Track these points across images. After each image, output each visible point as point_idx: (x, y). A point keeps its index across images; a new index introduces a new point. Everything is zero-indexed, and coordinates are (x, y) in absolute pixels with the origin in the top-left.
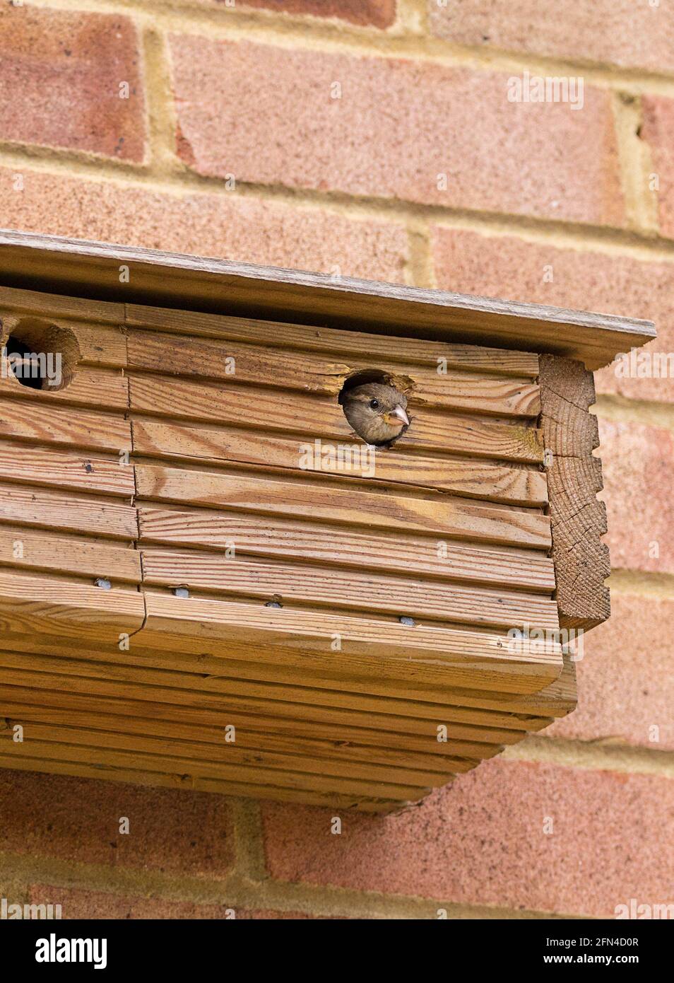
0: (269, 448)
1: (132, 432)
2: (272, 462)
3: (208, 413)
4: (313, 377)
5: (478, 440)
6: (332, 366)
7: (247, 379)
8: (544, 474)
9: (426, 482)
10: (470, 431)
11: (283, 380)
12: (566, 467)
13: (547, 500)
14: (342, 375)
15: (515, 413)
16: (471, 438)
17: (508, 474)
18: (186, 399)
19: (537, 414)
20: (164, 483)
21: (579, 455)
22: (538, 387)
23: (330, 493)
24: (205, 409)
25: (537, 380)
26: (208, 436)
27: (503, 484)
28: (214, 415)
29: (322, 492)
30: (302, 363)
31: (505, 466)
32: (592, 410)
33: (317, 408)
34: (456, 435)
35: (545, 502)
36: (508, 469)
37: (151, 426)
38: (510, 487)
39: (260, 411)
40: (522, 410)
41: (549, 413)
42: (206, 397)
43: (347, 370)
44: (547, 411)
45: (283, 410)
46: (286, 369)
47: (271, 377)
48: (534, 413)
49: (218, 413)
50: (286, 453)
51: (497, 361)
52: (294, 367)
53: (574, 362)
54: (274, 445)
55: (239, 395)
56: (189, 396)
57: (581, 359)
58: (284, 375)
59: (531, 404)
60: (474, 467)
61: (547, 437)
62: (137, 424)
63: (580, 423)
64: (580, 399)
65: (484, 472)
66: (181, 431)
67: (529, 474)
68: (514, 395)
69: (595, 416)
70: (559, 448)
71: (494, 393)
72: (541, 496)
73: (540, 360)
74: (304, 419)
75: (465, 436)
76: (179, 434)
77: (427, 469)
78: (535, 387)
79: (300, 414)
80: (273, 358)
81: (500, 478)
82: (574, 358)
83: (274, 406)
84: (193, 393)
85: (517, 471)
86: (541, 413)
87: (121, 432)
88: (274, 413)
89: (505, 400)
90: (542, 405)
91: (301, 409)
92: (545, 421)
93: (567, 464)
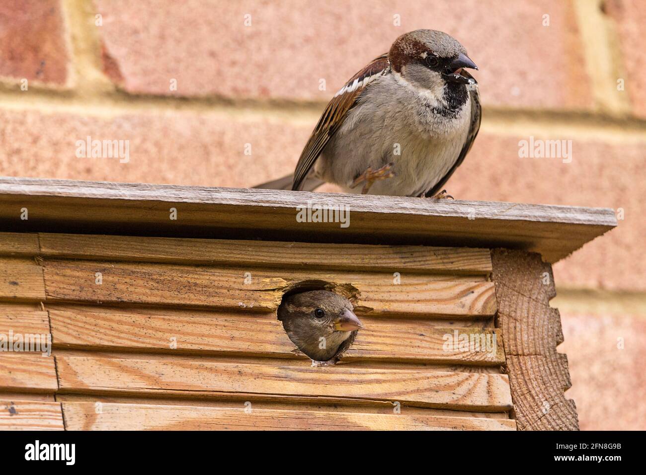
0: (205, 373)
1: (56, 368)
2: (210, 388)
3: (137, 342)
4: (248, 293)
5: (432, 345)
6: (268, 280)
7: (176, 301)
8: (506, 376)
9: (378, 395)
10: (421, 337)
11: (216, 299)
12: (529, 367)
13: (511, 403)
14: (279, 289)
15: (469, 314)
16: (424, 344)
17: (467, 379)
18: (112, 329)
19: (493, 313)
20: (95, 419)
21: (542, 353)
22: (492, 284)
23: (275, 415)
24: (133, 338)
25: (491, 276)
26: (138, 365)
27: (462, 390)
28: (143, 343)
29: (267, 414)
30: (234, 280)
31: (463, 371)
32: (553, 304)
33: (255, 327)
34: (407, 342)
35: (509, 406)
36: (466, 374)
37: (75, 361)
38: (470, 392)
39: (193, 335)
40: (477, 310)
41: (507, 310)
42: (134, 324)
43: (284, 284)
44: (504, 308)
45: (218, 332)
46: (218, 288)
47: (203, 298)
48: (490, 312)
49: (148, 341)
50: (225, 377)
51: (445, 261)
52: (226, 285)
53: (529, 254)
54: (211, 369)
55: (169, 320)
56: (115, 325)
57: (537, 250)
58: (217, 294)
59: (486, 303)
60: (429, 375)
61: (505, 337)
62: (61, 359)
63: (542, 319)
64: (539, 293)
65: (440, 380)
66: (109, 362)
67: (489, 377)
68: (467, 295)
69: (556, 310)
70: (519, 347)
71: (445, 294)
72: (504, 399)
73: (492, 256)
74: (241, 339)
75: (418, 343)
76: (107, 367)
77: (378, 381)
78: (490, 284)
79: (236, 334)
80: (204, 277)
81: (459, 384)
82: (530, 251)
83: (208, 328)
84: (120, 322)
85: (476, 375)
86: (498, 311)
87: (44, 370)
88: (209, 336)
89: (458, 301)
90: (498, 303)
91: (237, 329)
92: (503, 319)
93: (529, 363)
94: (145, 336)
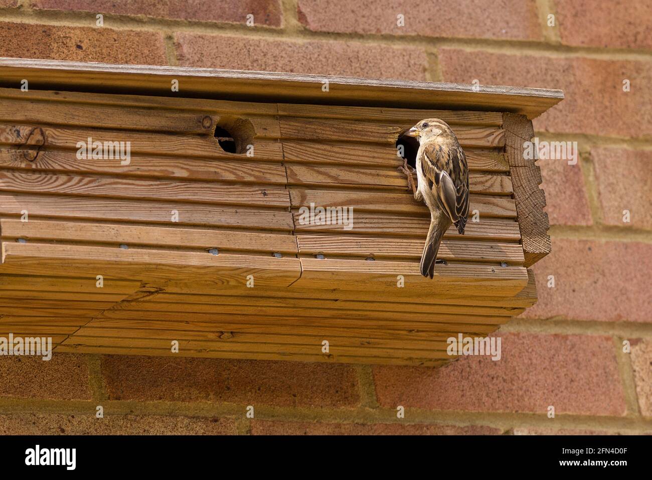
0: (360, 175)
1: (286, 172)
2: (363, 182)
3: (327, 159)
4: (382, 135)
5: (473, 161)
6: (391, 128)
7: (346, 139)
8: (510, 177)
11: (365, 138)
12: (521, 173)
13: (512, 191)
14: (397, 133)
15: (491, 146)
17: (490, 179)
18: (314, 152)
20: (306, 198)
21: (528, 165)
22: (503, 130)
23: (395, 197)
24: (325, 157)
25: (502, 126)
26: (327, 171)
27: (488, 184)
29: (391, 196)
30: (375, 128)
31: (488, 175)
33: (385, 152)
36: (490, 176)
37: (297, 169)
38: (492, 186)
39: (354, 155)
40: (495, 144)
41: (510, 144)
42: (325, 150)
43: (399, 130)
44: (509, 143)
45: (367, 154)
46: (367, 132)
47: (359, 137)
48: (502, 145)
49: (331, 158)
50: (370, 177)
51: (479, 118)
52: (371, 130)
53: (521, 115)
54: (363, 173)
55: (342, 148)
56: (316, 151)
57: (524, 113)
58: (366, 135)
59: (500, 140)
61: (510, 157)
62: (289, 168)
64: (526, 135)
67: (502, 178)
68: (490, 136)
70: (516, 163)
71: (479, 136)
72: (509, 189)
73: (503, 116)
74: (378, 158)
76: (312, 171)
78: (501, 131)
79: (376, 155)
80: (359, 127)
81: (486, 181)
82: (521, 113)
83: (362, 152)
84: (318, 149)
85: (495, 177)
86: (505, 145)
87: (280, 173)
88: (362, 156)
89: (486, 139)
90: (506, 140)
91: (376, 152)
92: (508, 148)
93: (521, 170)
94: (330, 156)
